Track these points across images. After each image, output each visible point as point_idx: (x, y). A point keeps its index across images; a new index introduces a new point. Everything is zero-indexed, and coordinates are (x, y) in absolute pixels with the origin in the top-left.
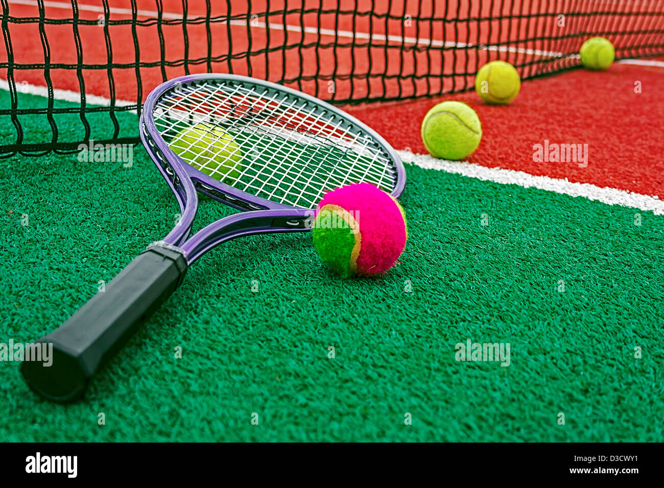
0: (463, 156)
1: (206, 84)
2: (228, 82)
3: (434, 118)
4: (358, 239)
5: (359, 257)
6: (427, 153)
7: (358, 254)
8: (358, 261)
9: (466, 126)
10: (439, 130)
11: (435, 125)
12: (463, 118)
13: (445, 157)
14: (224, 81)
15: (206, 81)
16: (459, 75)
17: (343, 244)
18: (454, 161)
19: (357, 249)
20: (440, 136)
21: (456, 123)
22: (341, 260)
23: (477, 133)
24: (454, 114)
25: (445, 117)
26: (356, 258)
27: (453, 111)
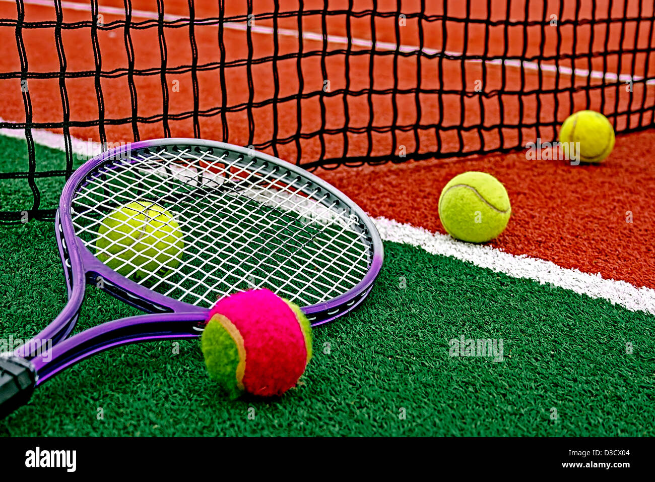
0: (486, 238)
1: (163, 151)
2: (193, 148)
3: (450, 192)
4: (242, 355)
5: (245, 377)
6: (443, 232)
7: (243, 374)
8: (244, 381)
9: (487, 203)
10: (455, 206)
11: (451, 199)
12: (484, 194)
13: (464, 239)
14: (189, 147)
15: (165, 147)
16: (546, 125)
17: (226, 361)
18: (475, 244)
19: (241, 368)
20: (455, 215)
21: (476, 199)
22: (226, 379)
23: (504, 211)
24: (474, 188)
25: (463, 191)
26: (242, 377)
27: (473, 184)
